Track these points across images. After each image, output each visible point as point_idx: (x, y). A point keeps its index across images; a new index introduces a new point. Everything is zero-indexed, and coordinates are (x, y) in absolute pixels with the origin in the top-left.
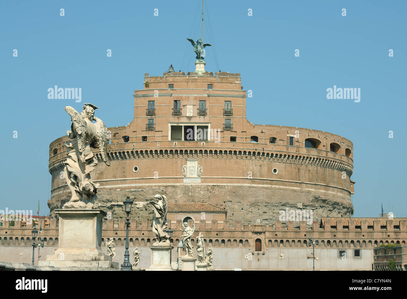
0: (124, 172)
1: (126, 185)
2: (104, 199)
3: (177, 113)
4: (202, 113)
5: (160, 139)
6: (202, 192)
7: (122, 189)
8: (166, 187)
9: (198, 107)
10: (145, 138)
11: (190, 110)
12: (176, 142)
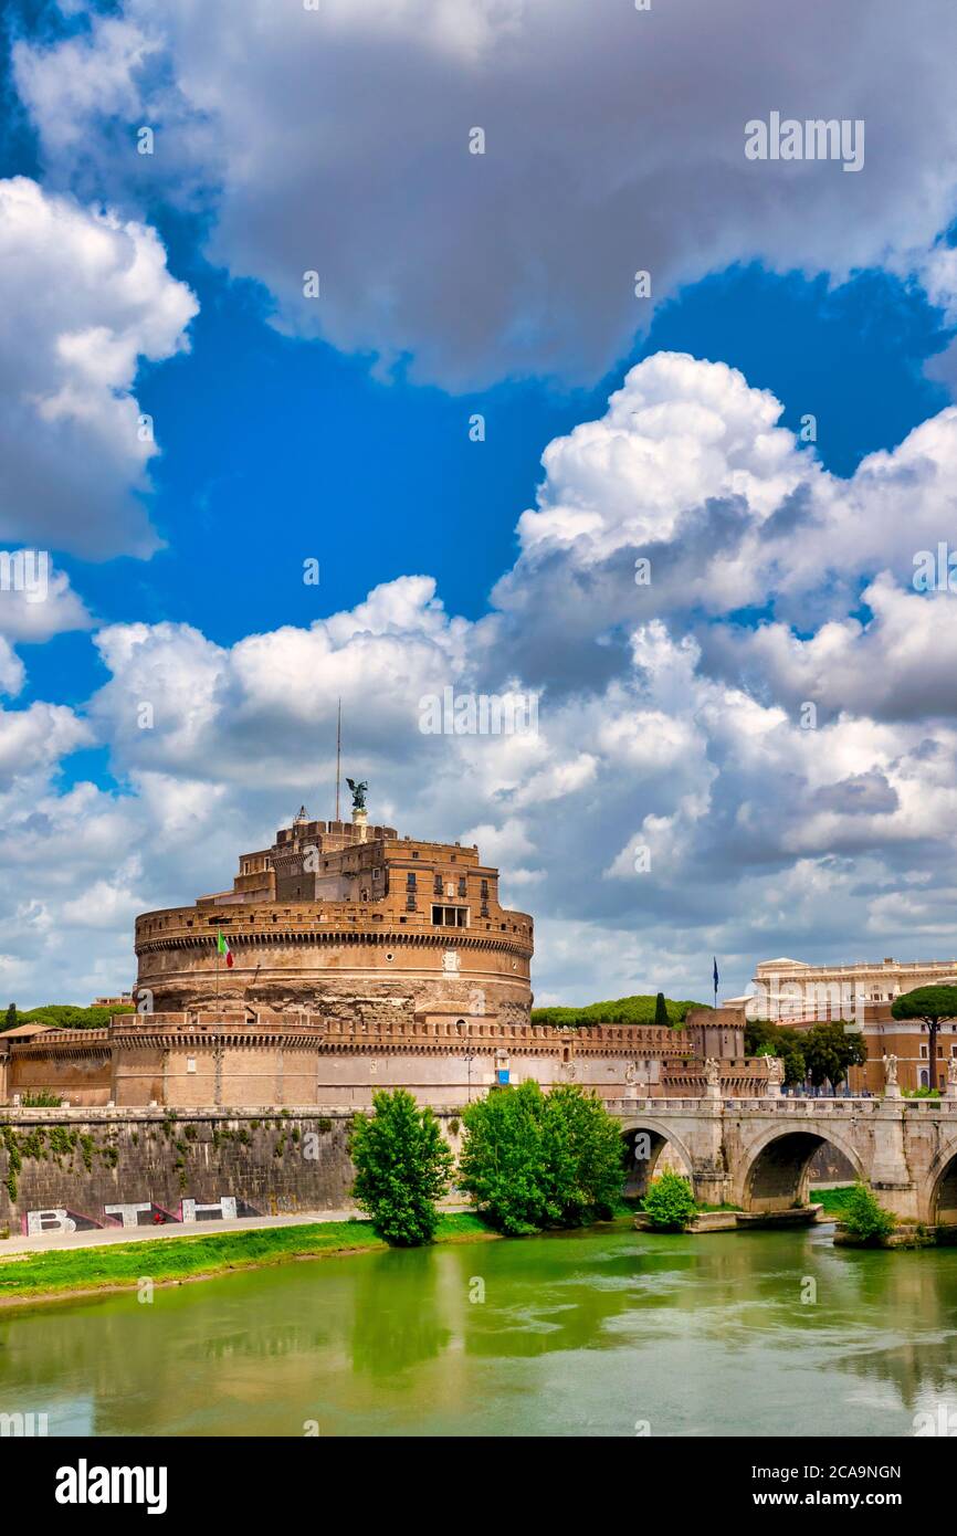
0: (373, 960)
1: (377, 977)
2: (344, 992)
3: (439, 892)
4: (463, 895)
5: (421, 922)
6: (462, 990)
7: (371, 982)
8: (426, 981)
9: (457, 886)
10: (403, 920)
11: (451, 889)
12: (438, 927)
